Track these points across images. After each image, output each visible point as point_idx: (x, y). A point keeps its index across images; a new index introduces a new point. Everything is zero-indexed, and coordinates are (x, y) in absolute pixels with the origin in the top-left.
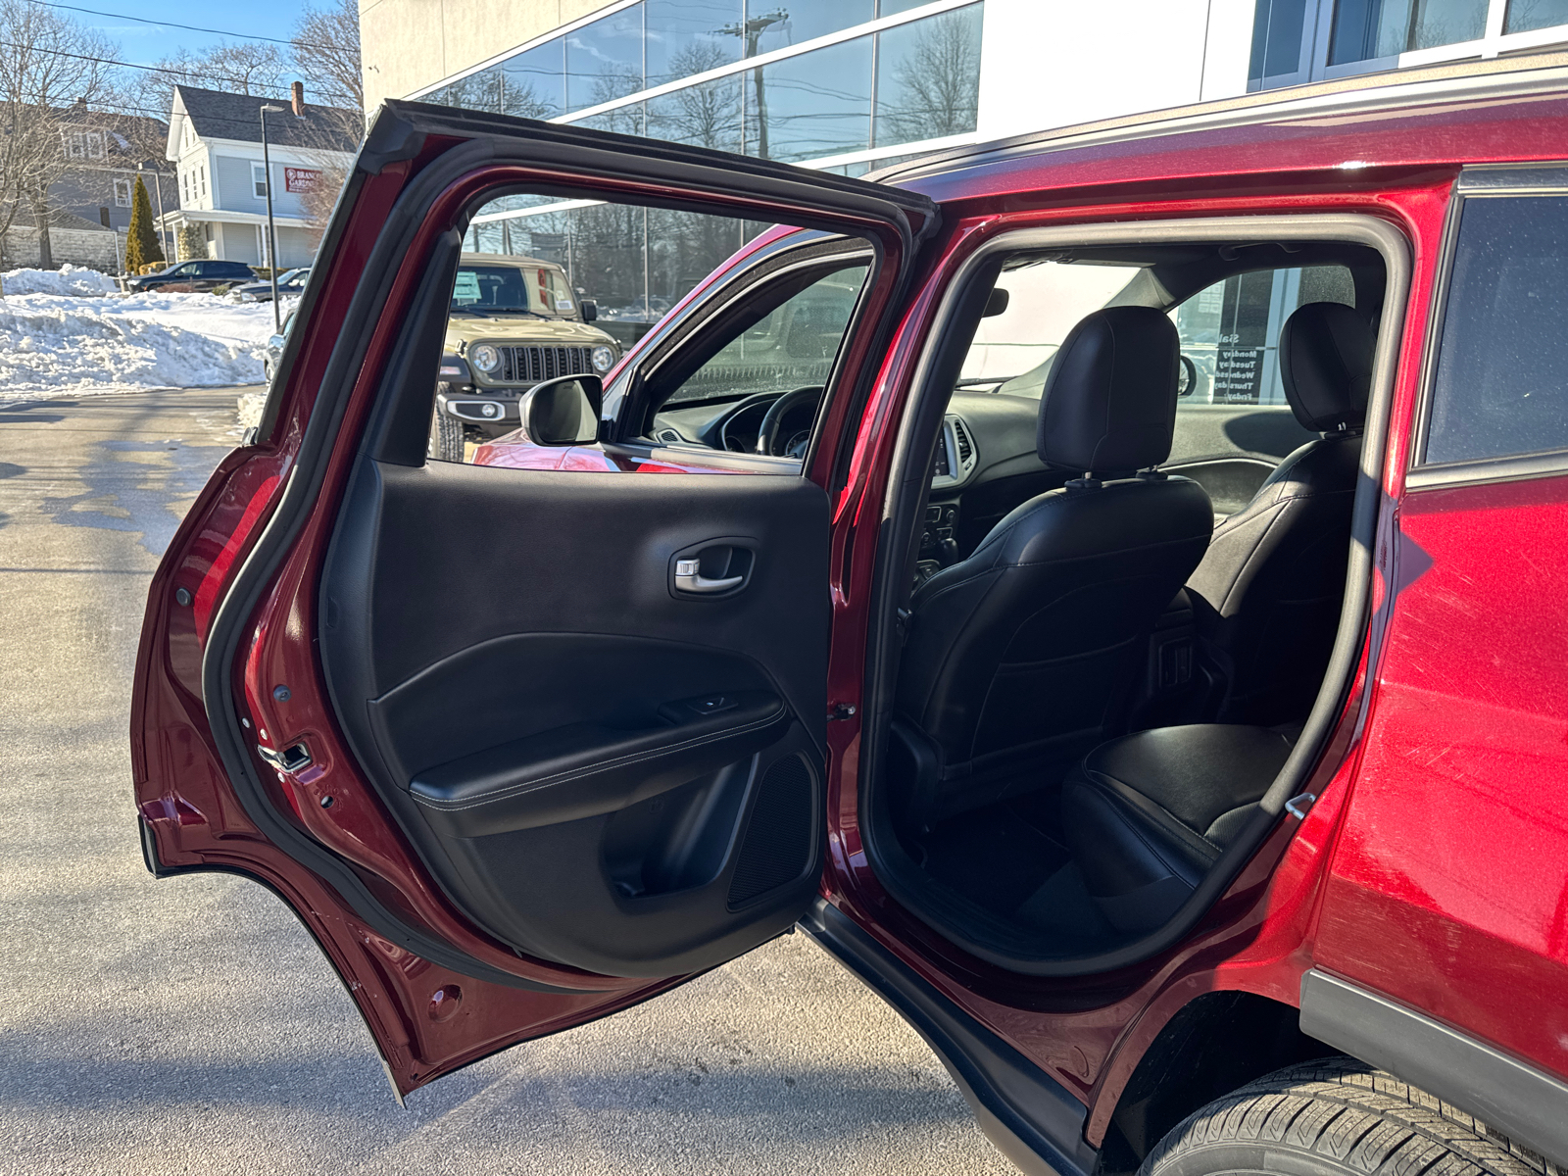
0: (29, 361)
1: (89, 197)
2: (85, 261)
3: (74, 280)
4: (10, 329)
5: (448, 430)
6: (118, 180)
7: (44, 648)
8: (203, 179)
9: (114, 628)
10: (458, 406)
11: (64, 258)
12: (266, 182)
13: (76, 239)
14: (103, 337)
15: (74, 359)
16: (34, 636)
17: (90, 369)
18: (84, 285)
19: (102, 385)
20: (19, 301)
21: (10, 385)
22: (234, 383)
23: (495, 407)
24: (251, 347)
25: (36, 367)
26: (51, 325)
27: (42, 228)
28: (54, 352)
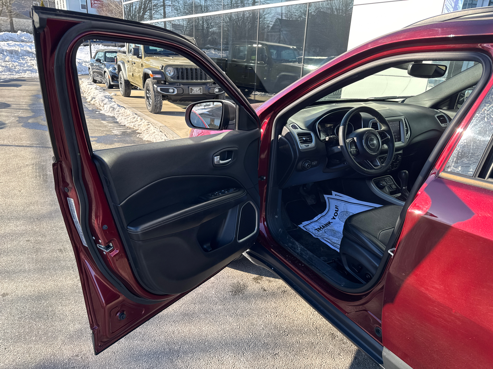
0: (9, 65)
1: (25, 8)
2: (25, 30)
3: (22, 36)
4: (2, 54)
5: (157, 97)
6: (35, 2)
7: (24, 181)
8: (63, 3)
9: (48, 173)
10: (161, 89)
11: (18, 29)
12: (86, 4)
13: (22, 22)
14: (33, 57)
15: (24, 64)
16: (20, 176)
17: (29, 68)
18: (25, 38)
19: (34, 74)
20: (4, 44)
21: (3, 73)
23: (174, 89)
24: (82, 62)
25: (11, 67)
26: (16, 53)
27: (10, 18)
28: (17, 62)
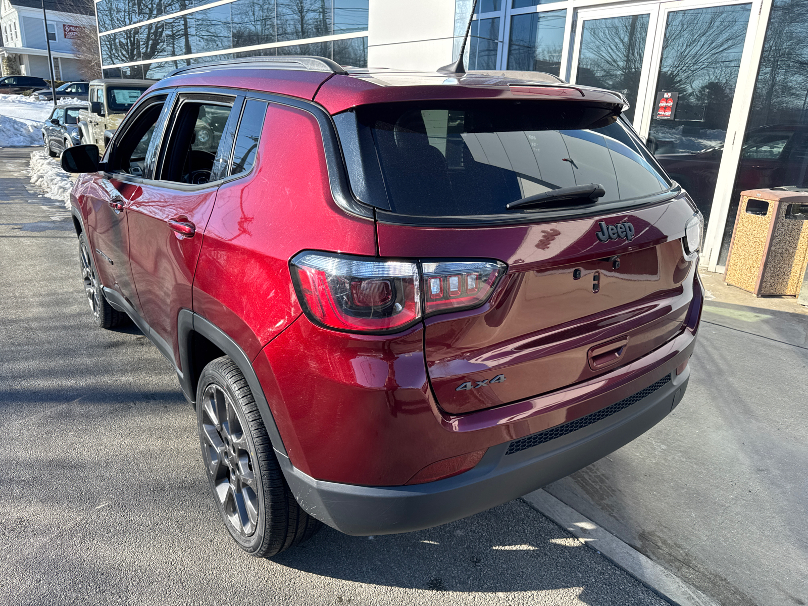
8: (15, 29)
22: (32, 145)
24: (42, 126)
